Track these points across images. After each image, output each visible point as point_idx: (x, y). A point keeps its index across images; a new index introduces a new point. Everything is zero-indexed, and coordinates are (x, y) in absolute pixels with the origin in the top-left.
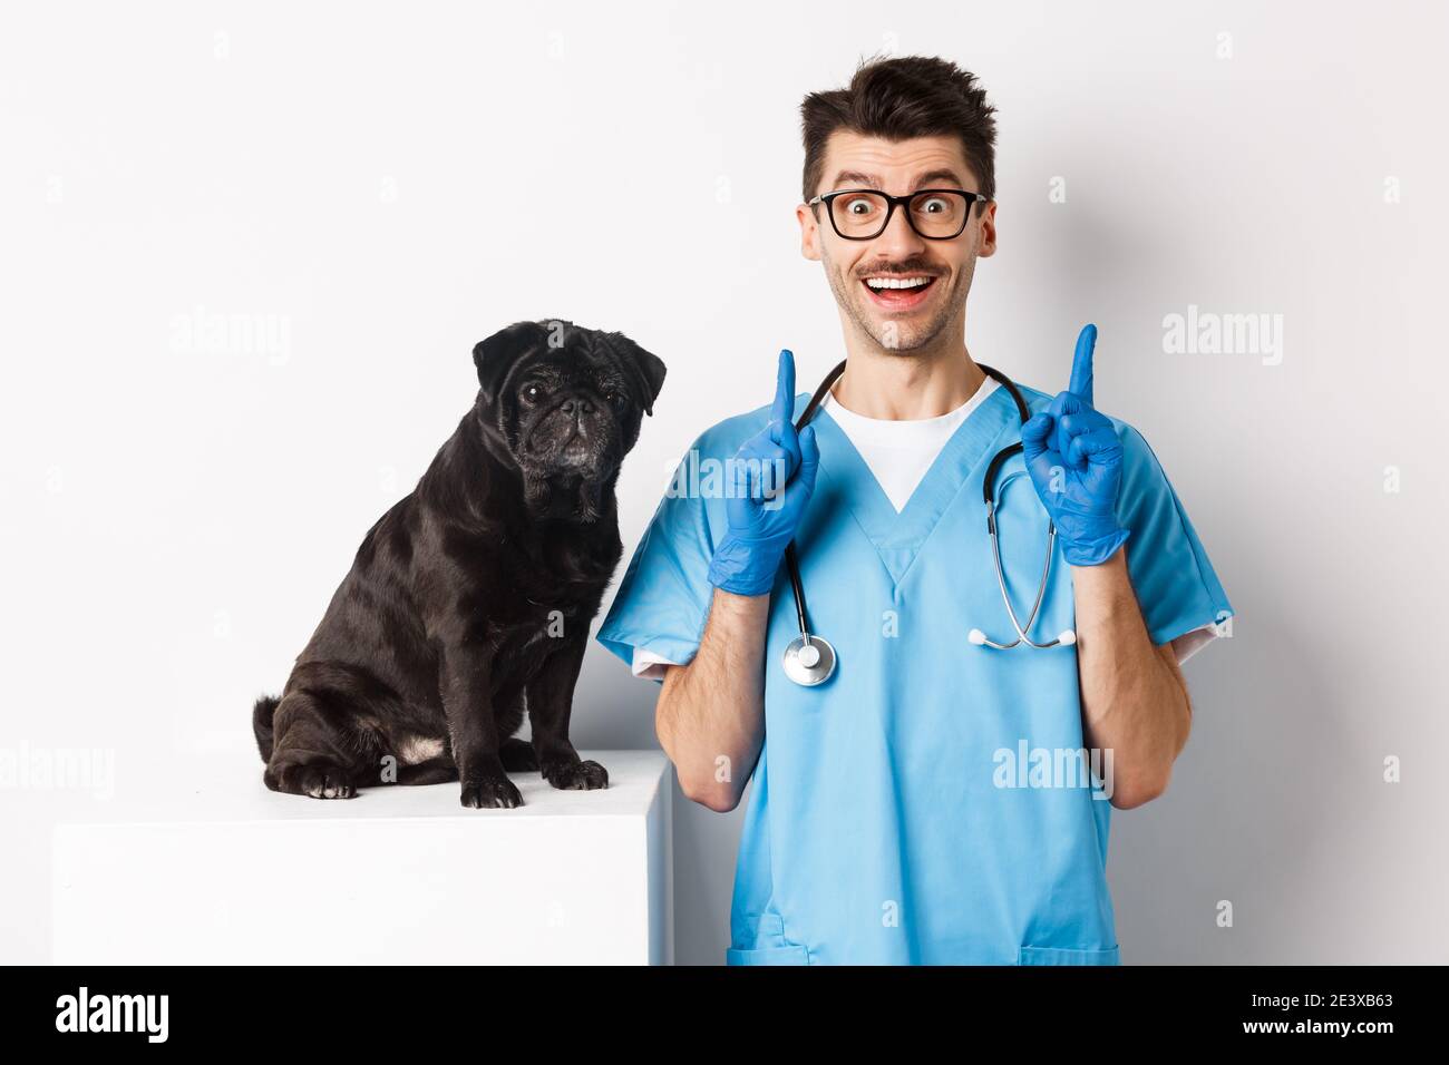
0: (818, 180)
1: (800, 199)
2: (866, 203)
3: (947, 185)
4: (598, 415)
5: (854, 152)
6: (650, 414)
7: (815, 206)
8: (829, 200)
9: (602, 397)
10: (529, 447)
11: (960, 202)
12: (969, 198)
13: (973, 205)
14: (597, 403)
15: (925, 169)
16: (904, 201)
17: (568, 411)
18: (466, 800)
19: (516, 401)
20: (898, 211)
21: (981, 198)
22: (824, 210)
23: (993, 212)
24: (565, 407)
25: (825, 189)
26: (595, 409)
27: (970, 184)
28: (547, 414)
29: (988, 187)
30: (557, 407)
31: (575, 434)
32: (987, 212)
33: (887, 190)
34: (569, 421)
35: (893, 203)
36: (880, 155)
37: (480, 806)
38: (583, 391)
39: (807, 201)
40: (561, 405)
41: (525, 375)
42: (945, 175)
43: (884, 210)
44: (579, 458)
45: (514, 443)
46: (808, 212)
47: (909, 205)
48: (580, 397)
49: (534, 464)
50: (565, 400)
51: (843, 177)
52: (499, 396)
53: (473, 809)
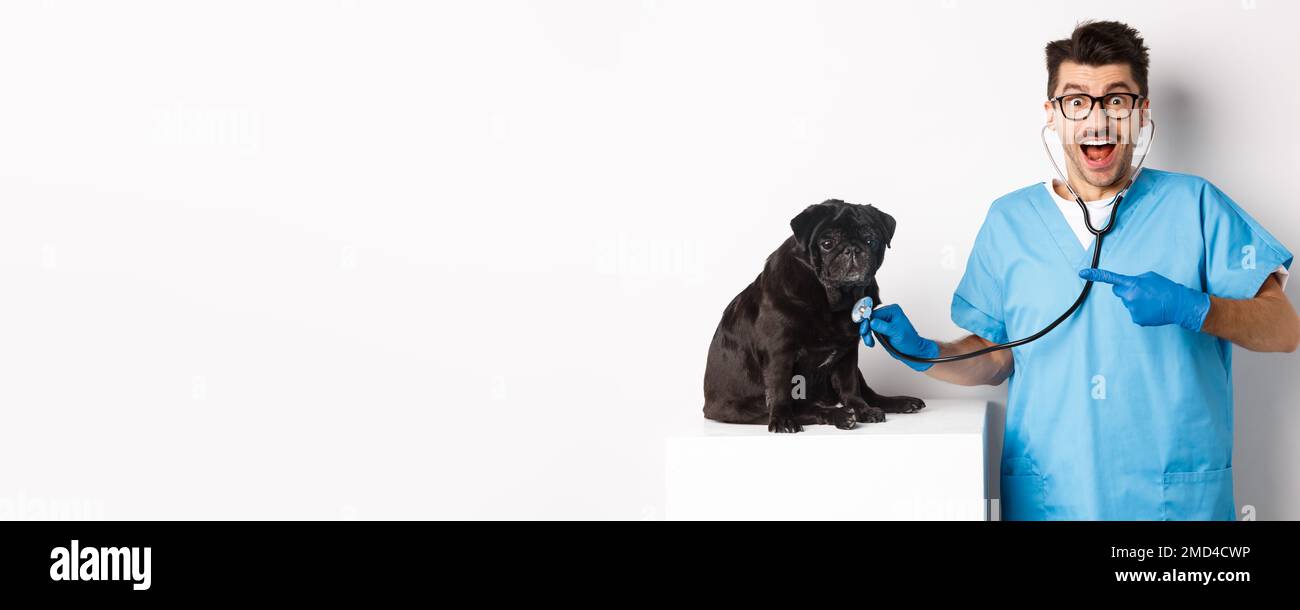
0: (1055, 88)
1: (1047, 99)
2: (1081, 100)
3: (1122, 90)
4: (863, 254)
5: (1074, 73)
6: (889, 247)
7: (1053, 102)
8: (1060, 100)
9: (864, 242)
10: (829, 275)
11: (1130, 99)
12: (1135, 97)
13: (1137, 100)
14: (862, 246)
15: (1110, 82)
16: (1100, 99)
17: (847, 254)
18: (770, 430)
19: (819, 249)
20: (1097, 104)
21: (1141, 97)
22: (1058, 105)
23: (1147, 103)
24: (846, 251)
25: (1059, 93)
26: (861, 250)
27: (1135, 90)
28: (837, 255)
29: (1144, 91)
30: (841, 252)
31: (852, 266)
32: (1144, 104)
33: (1091, 94)
34: (847, 258)
35: (1094, 100)
36: (1087, 75)
37: (777, 432)
38: (854, 241)
39: (1050, 99)
40: (843, 250)
41: (822, 234)
42: (1122, 85)
43: (1090, 104)
44: (856, 277)
45: (819, 271)
46: (1050, 105)
47: (1102, 101)
48: (853, 245)
49: (831, 283)
50: (845, 247)
51: (1068, 87)
52: (810, 246)
53: (773, 433)
